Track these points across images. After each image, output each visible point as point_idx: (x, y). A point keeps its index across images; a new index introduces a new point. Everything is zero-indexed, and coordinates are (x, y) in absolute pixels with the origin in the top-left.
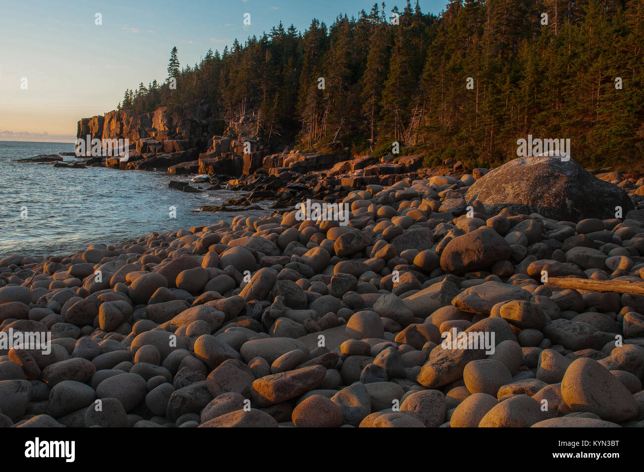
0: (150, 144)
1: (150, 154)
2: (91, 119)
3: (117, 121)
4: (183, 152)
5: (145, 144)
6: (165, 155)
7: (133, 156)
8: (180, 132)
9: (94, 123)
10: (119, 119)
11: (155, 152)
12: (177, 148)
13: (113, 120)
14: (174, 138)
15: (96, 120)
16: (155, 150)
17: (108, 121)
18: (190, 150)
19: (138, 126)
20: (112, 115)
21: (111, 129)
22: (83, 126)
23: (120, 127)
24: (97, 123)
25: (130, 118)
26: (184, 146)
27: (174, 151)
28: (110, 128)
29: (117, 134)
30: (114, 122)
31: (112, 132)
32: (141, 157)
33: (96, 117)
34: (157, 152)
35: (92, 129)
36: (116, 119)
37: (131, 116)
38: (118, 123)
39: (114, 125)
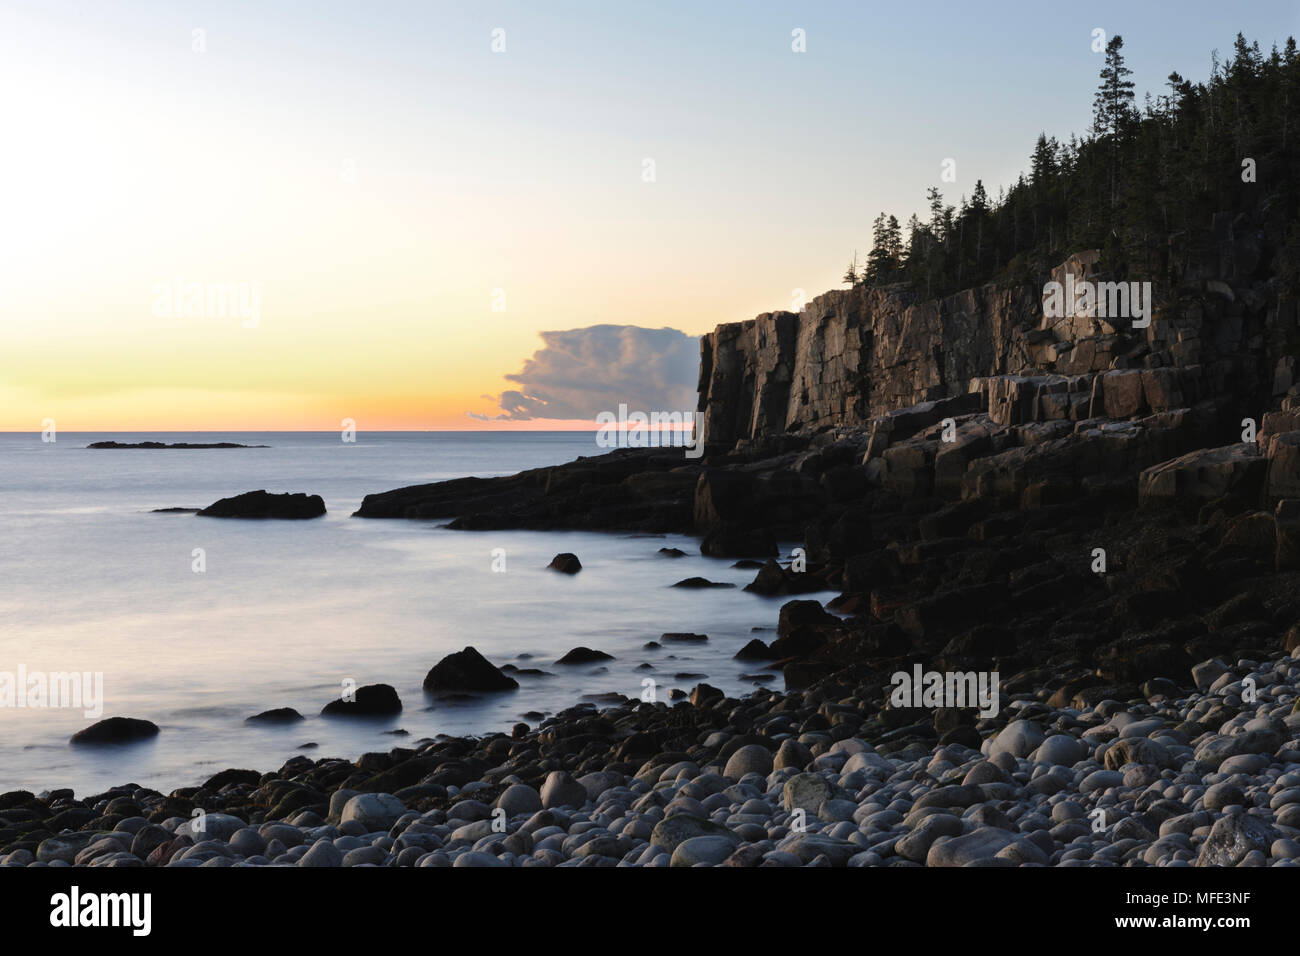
0: (1044, 390)
1: (1047, 427)
2: (750, 324)
3: (850, 325)
4: (1180, 411)
6: (1112, 427)
7: (984, 434)
8: (1162, 337)
9: (764, 339)
10: (855, 320)
11: (1067, 417)
12: (1156, 398)
13: (833, 324)
14: (1137, 362)
15: (771, 327)
16: (1067, 408)
17: (814, 327)
18: (1208, 406)
19: (934, 340)
20: (830, 306)
21: (828, 355)
22: (724, 350)
23: (859, 345)
24: (773, 338)
25: (902, 311)
26: (1183, 388)
27: (1144, 409)
28: (822, 354)
29: (848, 372)
30: (836, 329)
31: (831, 365)
32: (1014, 440)
33: (770, 316)
34: (1073, 416)
35: (755, 362)
36: (845, 319)
37: (905, 304)
38: (855, 333)
39: (837, 340)
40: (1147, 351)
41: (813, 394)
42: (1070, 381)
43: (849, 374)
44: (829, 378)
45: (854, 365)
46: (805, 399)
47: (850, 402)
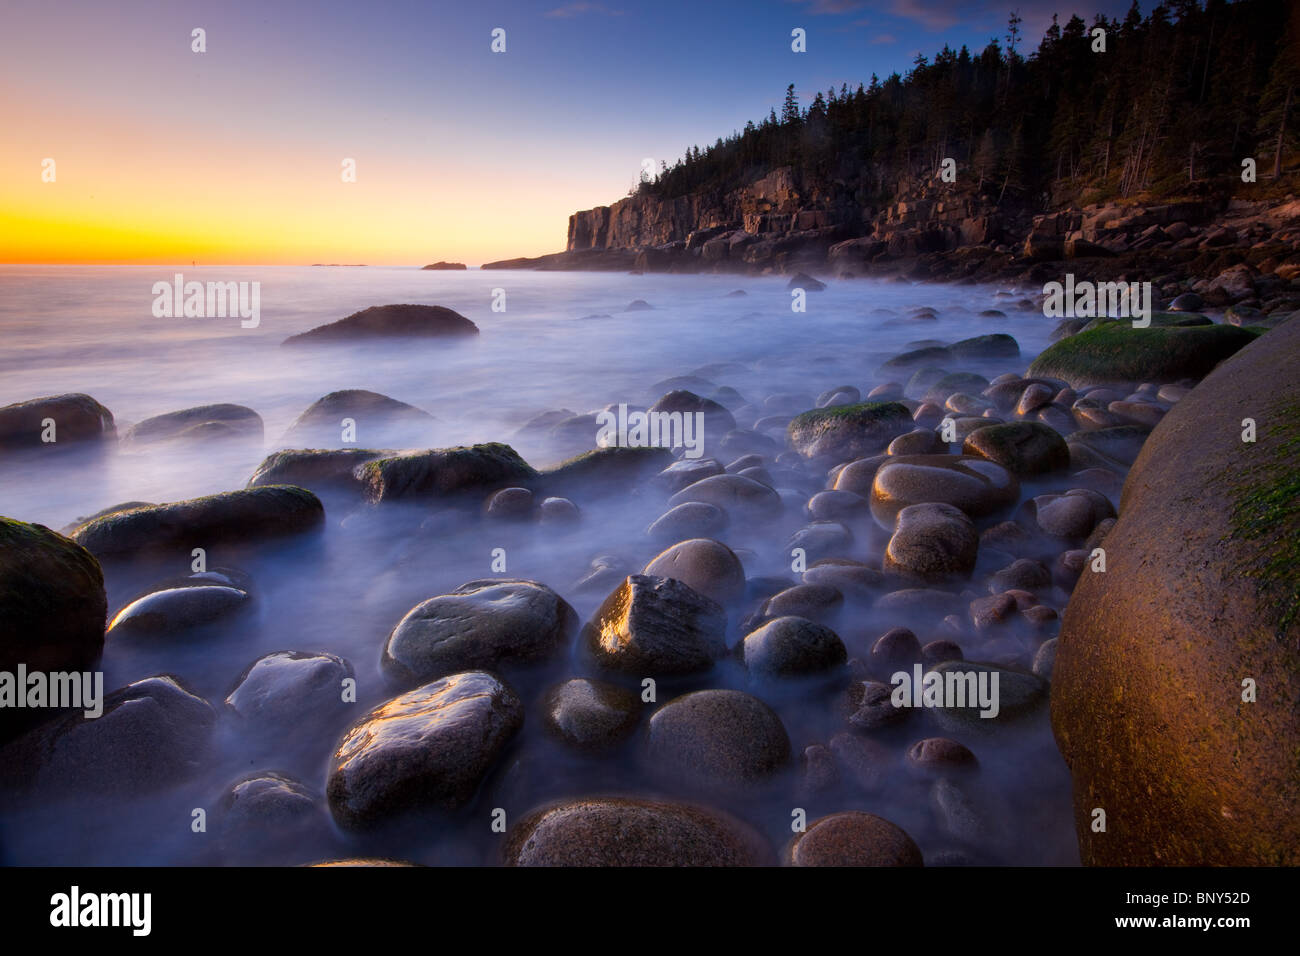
1: (774, 234)
2: (591, 211)
3: (633, 211)
4: (832, 227)
5: (764, 221)
6: (806, 232)
8: (819, 200)
9: (596, 217)
10: (635, 209)
11: (781, 230)
12: (821, 221)
13: (626, 210)
14: (809, 209)
15: (600, 212)
16: (781, 226)
17: (618, 211)
20: (624, 205)
21: (623, 222)
22: (579, 222)
23: (637, 218)
24: (600, 216)
25: (657, 205)
26: (831, 219)
27: (817, 226)
28: (621, 222)
29: (632, 227)
30: (627, 213)
31: (625, 225)
33: (598, 208)
34: (784, 229)
35: (592, 225)
36: (630, 210)
37: (660, 201)
38: (635, 213)
39: (628, 216)
40: (813, 205)
41: (618, 236)
42: (782, 216)
43: (632, 229)
44: (624, 230)
45: (635, 225)
46: (614, 238)
47: (633, 239)
